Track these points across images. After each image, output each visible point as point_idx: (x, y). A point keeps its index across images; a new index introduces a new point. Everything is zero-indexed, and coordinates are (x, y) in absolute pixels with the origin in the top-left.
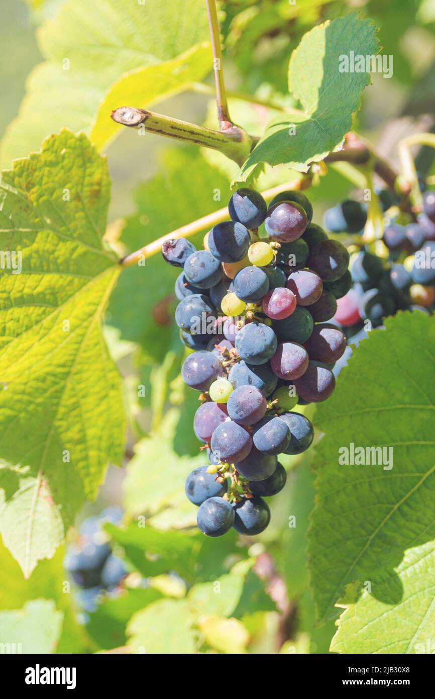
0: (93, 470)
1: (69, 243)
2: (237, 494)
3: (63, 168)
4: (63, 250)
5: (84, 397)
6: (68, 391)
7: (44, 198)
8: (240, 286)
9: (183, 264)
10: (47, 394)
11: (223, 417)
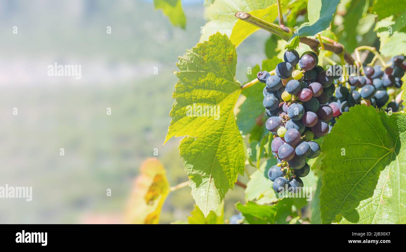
0: (232, 176)
1: (220, 79)
2: (289, 176)
3: (217, 48)
4: (218, 81)
5: (227, 145)
6: (221, 142)
7: (210, 59)
8: (289, 87)
9: (266, 81)
10: (212, 143)
11: (283, 143)
